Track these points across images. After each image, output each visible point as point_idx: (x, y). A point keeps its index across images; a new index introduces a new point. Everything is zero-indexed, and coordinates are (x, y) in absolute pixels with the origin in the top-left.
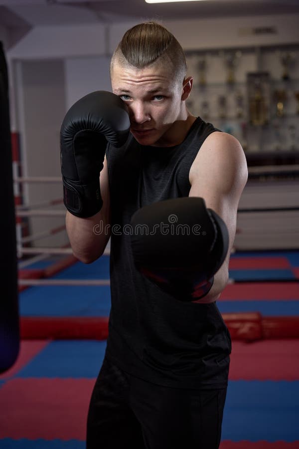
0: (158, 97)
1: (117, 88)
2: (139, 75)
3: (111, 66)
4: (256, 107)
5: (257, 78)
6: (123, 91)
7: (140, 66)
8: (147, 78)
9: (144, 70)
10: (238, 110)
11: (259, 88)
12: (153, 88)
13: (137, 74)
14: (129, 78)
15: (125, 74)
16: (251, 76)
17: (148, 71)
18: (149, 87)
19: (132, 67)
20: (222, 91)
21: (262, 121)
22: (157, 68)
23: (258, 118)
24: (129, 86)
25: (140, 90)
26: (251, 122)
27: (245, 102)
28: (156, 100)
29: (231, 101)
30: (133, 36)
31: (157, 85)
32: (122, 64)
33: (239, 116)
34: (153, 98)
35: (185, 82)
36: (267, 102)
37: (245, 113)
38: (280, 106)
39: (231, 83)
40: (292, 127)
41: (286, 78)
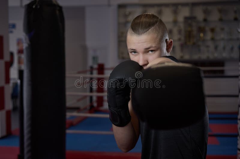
0: (152, 51)
1: (129, 48)
4: (189, 35)
5: (190, 20)
10: (179, 36)
11: (190, 25)
12: (147, 47)
16: (186, 19)
20: (170, 26)
21: (191, 43)
23: (189, 41)
26: (186, 43)
27: (183, 32)
28: (150, 52)
29: (175, 31)
31: (149, 45)
33: (179, 40)
36: (195, 32)
37: (183, 38)
38: (202, 35)
39: (175, 22)
40: (208, 47)
41: (205, 20)
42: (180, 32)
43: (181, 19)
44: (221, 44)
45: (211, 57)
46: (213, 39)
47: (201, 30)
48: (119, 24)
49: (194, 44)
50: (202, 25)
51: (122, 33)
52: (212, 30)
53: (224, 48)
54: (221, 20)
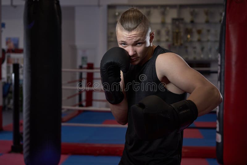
0: (139, 43)
1: (120, 40)
2: (130, 35)
3: (116, 31)
4: (176, 36)
5: (177, 21)
6: (123, 42)
7: (129, 30)
8: (133, 36)
9: (132, 32)
10: (167, 37)
11: (178, 27)
12: (136, 40)
13: (129, 34)
14: (125, 36)
15: (123, 34)
16: (174, 20)
17: (134, 33)
18: (135, 39)
19: (126, 31)
20: (159, 27)
21: (179, 44)
22: (138, 31)
23: (177, 43)
24: (125, 39)
25: (130, 41)
26: (173, 44)
27: (171, 33)
28: (138, 45)
29: (163, 32)
30: (126, 16)
31: (138, 38)
32: (121, 30)
33: (167, 41)
34: (137, 44)
35: (150, 35)
36: (182, 34)
37: (170, 39)
38: (189, 36)
39: (163, 23)
40: (195, 48)
41: (192, 22)
42: (168, 33)
43: (169, 20)
44: (208, 46)
45: (198, 58)
46: (199, 41)
47: (188, 31)
48: (108, 24)
49: (181, 45)
50: (189, 26)
51: (112, 33)
52: (199, 32)
53: (210, 50)
54: (207, 22)
